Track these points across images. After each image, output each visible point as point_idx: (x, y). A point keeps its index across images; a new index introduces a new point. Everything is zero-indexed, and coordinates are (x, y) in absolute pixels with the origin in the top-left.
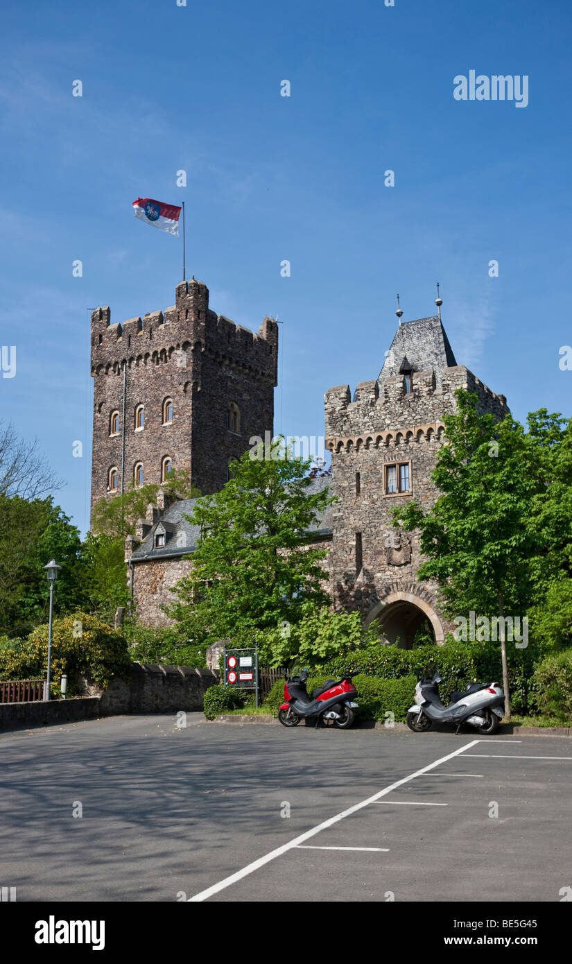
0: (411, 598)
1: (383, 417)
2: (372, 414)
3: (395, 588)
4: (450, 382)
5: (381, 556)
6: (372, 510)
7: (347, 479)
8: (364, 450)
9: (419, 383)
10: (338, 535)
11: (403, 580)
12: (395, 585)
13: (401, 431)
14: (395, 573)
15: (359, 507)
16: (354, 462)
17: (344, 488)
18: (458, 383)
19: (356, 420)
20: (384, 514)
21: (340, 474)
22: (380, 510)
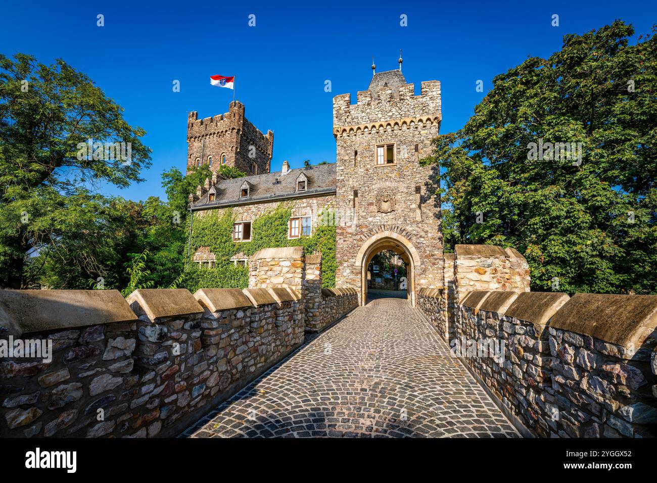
0: (395, 235)
1: (377, 113)
2: (368, 111)
3: (383, 229)
4: (427, 90)
5: (372, 207)
6: (366, 175)
7: (347, 154)
8: (361, 136)
9: (404, 90)
10: (340, 192)
11: (389, 223)
12: (383, 226)
13: (390, 122)
14: (382, 218)
15: (356, 173)
16: (353, 143)
17: (345, 160)
18: (433, 90)
19: (356, 115)
20: (375, 178)
21: (343, 151)
22: (372, 175)
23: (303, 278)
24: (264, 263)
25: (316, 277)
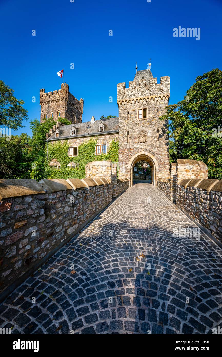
0: (147, 154)
1: (139, 93)
3: (141, 150)
4: (164, 81)
5: (136, 140)
6: (133, 124)
7: (124, 114)
8: (131, 104)
9: (152, 81)
10: (121, 132)
11: (144, 147)
12: (141, 149)
13: (145, 97)
14: (141, 145)
15: (128, 123)
16: (127, 108)
17: (123, 117)
18: (166, 81)
19: (128, 94)
20: (138, 125)
21: (122, 112)
22: (136, 124)
23: (111, 174)
24: (94, 167)
25: (115, 173)
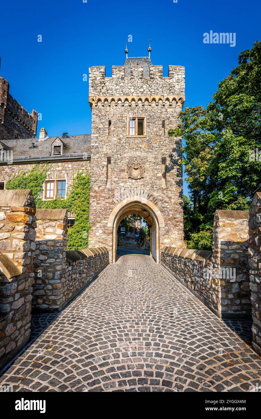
0: (143, 200)
1: (130, 87)
4: (174, 72)
5: (123, 173)
6: (119, 144)
7: (102, 123)
8: (115, 107)
9: (154, 70)
11: (139, 189)
13: (141, 98)
14: (133, 184)
15: (110, 141)
16: (107, 113)
17: (100, 129)
18: (179, 73)
19: (111, 87)
20: (127, 147)
21: (98, 119)
22: (124, 144)
